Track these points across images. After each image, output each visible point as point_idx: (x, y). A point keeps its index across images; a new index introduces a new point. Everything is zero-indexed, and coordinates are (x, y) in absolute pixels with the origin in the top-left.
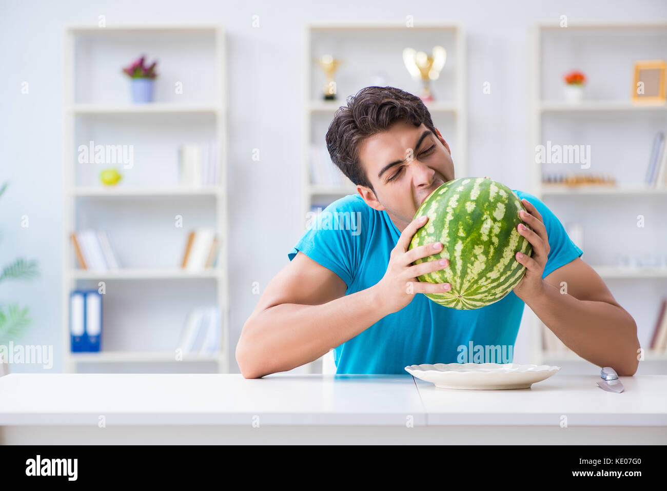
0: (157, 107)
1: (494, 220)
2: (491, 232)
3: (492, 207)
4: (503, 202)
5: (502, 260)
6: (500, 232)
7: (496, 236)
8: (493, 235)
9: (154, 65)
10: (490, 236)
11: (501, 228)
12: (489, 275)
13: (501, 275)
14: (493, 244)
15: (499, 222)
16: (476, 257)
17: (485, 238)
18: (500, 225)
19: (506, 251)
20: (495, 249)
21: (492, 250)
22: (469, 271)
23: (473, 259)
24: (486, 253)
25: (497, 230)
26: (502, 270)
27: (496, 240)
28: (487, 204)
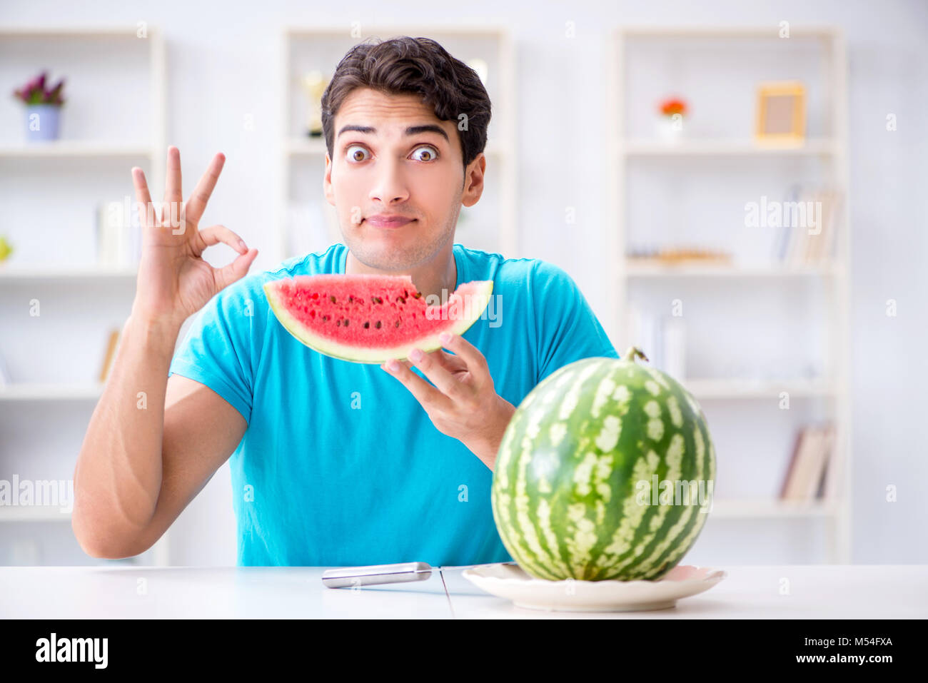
0: (63, 147)
1: (599, 453)
2: (593, 477)
3: (595, 427)
4: (617, 414)
5: (624, 522)
6: (612, 474)
7: (605, 481)
8: (597, 481)
9: (60, 86)
10: (593, 485)
11: (614, 466)
12: (609, 550)
13: (634, 544)
14: (600, 497)
15: (607, 454)
16: (574, 524)
17: (584, 490)
18: (609, 459)
19: (629, 505)
20: (606, 505)
21: (601, 509)
22: (571, 549)
23: (570, 529)
24: (591, 516)
25: (605, 470)
26: (631, 537)
27: (605, 490)
28: (585, 424)
